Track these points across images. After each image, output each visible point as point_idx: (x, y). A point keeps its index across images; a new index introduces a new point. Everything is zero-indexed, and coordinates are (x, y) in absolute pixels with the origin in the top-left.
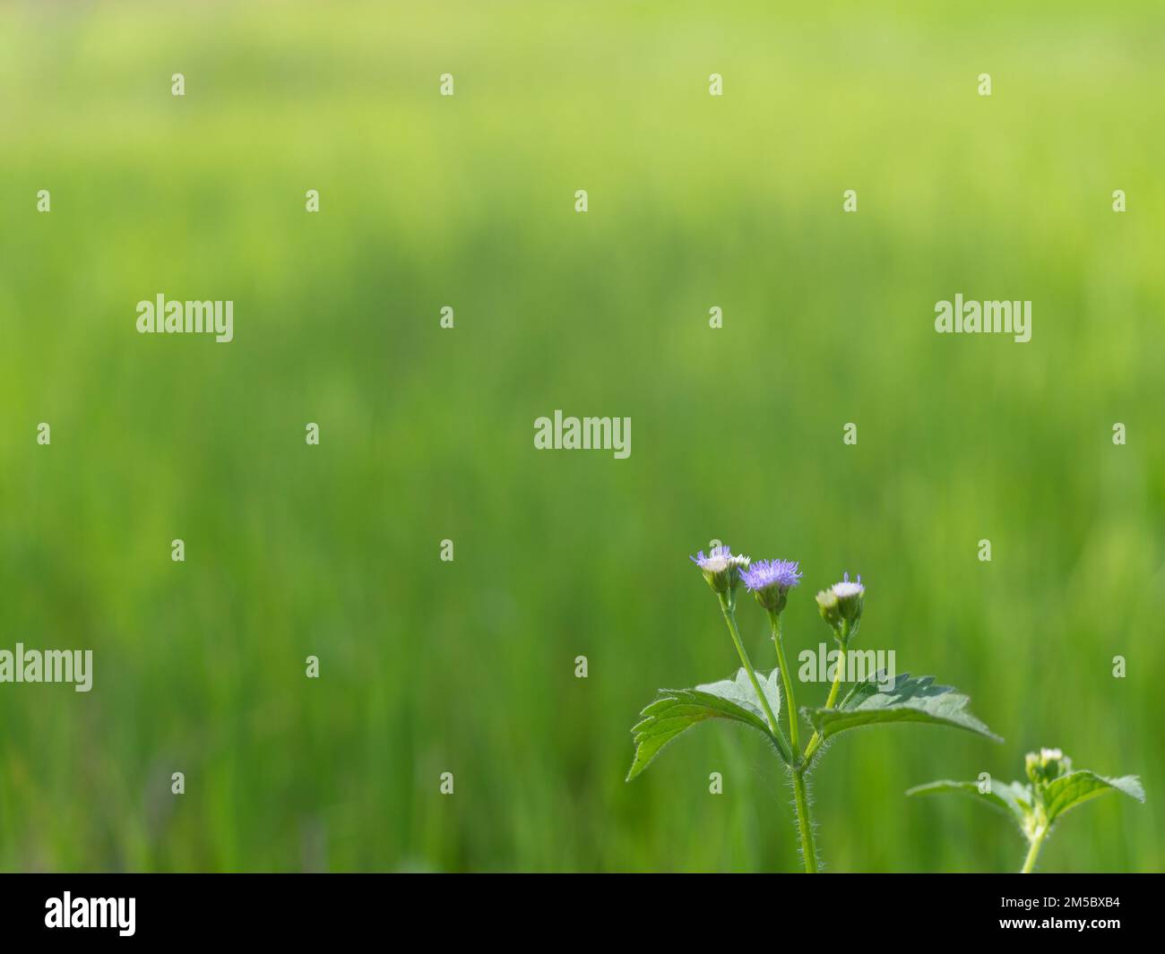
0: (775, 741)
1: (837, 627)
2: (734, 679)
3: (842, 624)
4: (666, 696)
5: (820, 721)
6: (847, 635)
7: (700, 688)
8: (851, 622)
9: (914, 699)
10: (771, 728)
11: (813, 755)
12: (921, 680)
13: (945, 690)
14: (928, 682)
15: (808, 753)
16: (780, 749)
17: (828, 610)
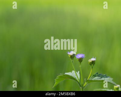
0: (79, 83)
1: (91, 66)
2: (72, 72)
3: (92, 65)
4: (61, 75)
5: (87, 81)
6: (93, 67)
7: (66, 73)
8: (93, 65)
9: (103, 78)
10: (78, 81)
11: (85, 86)
12: (104, 75)
13: (109, 77)
14: (106, 75)
15: (84, 86)
16: (80, 85)
17: (90, 63)
